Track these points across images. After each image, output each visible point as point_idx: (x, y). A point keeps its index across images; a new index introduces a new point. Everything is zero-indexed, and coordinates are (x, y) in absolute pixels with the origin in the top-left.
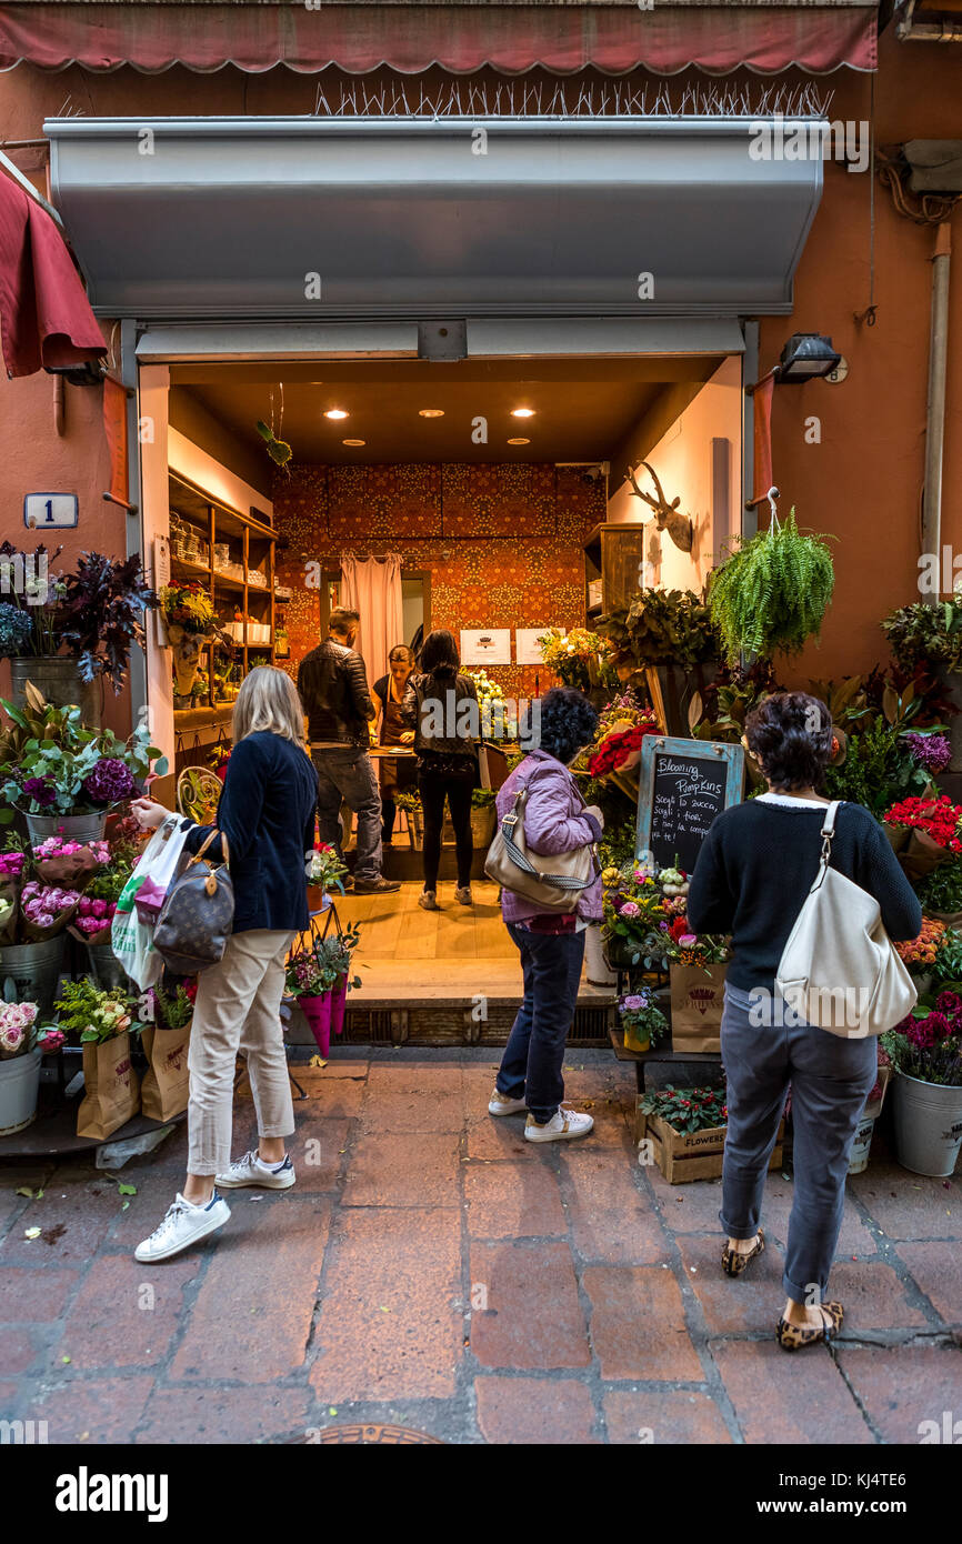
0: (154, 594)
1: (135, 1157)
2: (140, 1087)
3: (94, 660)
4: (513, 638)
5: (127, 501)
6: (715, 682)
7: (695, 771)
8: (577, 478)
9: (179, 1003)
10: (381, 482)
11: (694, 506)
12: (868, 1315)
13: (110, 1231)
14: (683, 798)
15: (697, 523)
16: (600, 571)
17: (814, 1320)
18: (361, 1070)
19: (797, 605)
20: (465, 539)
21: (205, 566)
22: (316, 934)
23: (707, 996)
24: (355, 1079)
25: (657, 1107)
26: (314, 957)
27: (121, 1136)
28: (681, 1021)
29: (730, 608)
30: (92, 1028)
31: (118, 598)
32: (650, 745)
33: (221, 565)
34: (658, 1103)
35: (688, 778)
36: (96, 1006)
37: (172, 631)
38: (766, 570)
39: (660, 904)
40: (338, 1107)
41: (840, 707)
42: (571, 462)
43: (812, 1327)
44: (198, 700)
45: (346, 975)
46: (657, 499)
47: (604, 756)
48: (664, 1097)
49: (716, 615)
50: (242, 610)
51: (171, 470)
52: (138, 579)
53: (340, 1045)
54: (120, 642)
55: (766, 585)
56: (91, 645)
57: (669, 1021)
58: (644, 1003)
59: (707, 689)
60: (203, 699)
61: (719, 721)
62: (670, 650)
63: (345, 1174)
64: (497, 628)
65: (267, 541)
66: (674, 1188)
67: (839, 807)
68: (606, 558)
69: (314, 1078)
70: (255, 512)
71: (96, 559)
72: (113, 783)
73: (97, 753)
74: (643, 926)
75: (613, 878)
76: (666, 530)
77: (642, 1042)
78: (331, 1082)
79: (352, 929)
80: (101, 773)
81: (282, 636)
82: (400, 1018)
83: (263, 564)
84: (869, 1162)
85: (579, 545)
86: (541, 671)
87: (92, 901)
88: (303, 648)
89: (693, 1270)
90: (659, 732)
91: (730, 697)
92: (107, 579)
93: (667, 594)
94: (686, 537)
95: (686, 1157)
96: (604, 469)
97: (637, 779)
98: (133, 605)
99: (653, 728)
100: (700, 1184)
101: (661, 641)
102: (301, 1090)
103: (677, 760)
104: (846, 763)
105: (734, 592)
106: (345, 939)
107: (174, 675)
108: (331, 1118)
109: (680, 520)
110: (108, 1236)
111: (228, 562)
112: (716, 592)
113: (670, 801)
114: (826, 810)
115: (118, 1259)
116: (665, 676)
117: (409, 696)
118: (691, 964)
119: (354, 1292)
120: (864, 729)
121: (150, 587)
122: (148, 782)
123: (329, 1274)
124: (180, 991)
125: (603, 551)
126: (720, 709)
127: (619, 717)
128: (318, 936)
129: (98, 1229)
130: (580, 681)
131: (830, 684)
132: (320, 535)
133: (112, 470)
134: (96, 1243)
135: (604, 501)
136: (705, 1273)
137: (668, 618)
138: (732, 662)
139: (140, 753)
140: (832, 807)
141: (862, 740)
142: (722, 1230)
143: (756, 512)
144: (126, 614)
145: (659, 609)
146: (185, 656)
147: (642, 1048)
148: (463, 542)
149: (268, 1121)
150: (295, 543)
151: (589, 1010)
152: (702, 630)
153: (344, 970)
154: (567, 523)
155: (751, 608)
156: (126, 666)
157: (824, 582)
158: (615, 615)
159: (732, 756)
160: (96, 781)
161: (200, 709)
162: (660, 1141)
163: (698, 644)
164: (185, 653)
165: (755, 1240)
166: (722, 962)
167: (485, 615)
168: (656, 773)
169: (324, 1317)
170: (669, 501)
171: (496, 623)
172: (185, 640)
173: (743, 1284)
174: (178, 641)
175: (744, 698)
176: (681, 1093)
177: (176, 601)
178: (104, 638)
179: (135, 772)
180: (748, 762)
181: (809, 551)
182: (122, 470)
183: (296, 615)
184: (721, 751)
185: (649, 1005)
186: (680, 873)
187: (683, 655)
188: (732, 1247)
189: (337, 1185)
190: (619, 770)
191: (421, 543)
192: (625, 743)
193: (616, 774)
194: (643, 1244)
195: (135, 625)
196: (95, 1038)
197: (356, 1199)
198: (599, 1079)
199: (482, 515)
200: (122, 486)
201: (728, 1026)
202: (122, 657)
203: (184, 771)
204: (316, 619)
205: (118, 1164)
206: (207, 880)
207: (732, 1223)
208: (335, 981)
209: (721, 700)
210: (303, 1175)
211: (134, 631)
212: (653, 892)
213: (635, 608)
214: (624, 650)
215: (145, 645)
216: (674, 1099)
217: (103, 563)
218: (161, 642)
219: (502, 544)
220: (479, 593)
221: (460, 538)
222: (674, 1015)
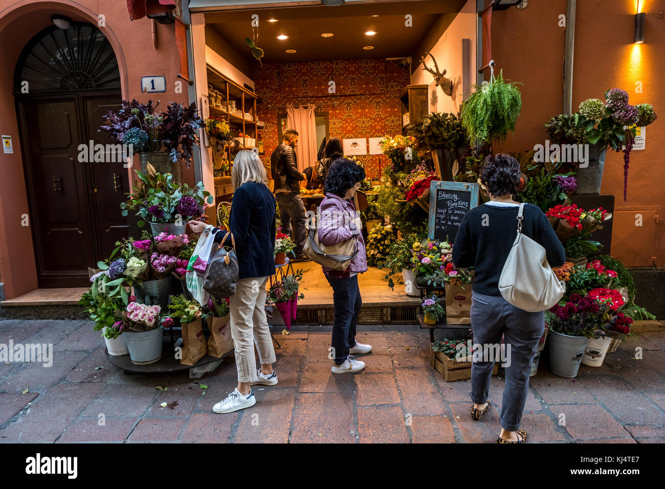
0: (203, 121)
1: (206, 373)
2: (207, 342)
3: (177, 152)
4: (368, 142)
5: (188, 78)
6: (465, 155)
7: (455, 196)
8: (396, 65)
9: (223, 305)
10: (304, 70)
11: (453, 74)
12: (538, 436)
13: (197, 403)
14: (450, 209)
15: (455, 82)
16: (408, 109)
17: (514, 437)
18: (305, 336)
19: (503, 116)
20: (344, 96)
21: (225, 110)
22: (283, 275)
23: (463, 298)
24: (302, 339)
25: (440, 348)
26: (282, 285)
27: (200, 364)
28: (451, 310)
29: (472, 119)
30: (185, 316)
31: (187, 123)
32: (434, 186)
33: (232, 111)
34: (440, 346)
35: (452, 200)
36: (186, 307)
37: (212, 139)
38: (489, 100)
39: (440, 258)
40: (295, 351)
41: (524, 165)
42: (394, 57)
43: (513, 441)
44: (224, 173)
45: (297, 293)
46: (435, 71)
47: (413, 191)
48: (443, 343)
49: (465, 122)
50: (242, 132)
51: (207, 65)
52: (195, 114)
53: (295, 325)
54: (189, 144)
55: (489, 107)
56: (175, 146)
57: (445, 310)
58: (434, 302)
59: (461, 159)
60: (226, 172)
61: (467, 173)
62: (443, 141)
63: (300, 380)
64: (360, 138)
65: (253, 99)
66: (448, 384)
67: (525, 206)
68: (411, 102)
69: (284, 339)
70: (246, 86)
71: (175, 105)
72: (188, 207)
73: (181, 194)
74: (432, 268)
75: (418, 247)
76: (440, 86)
77: (433, 320)
78: (292, 341)
79: (299, 273)
80: (183, 203)
81: (261, 144)
82: (322, 313)
83: (251, 110)
84: (537, 372)
85: (398, 97)
86: (381, 158)
87: (182, 261)
88: (271, 150)
89: (458, 417)
90: (439, 179)
91: (472, 161)
92: (181, 115)
93: (441, 115)
94: (449, 89)
95: (454, 370)
96: (409, 60)
97: (428, 201)
98: (193, 126)
99: (436, 178)
100: (460, 381)
101: (439, 137)
102: (279, 345)
103: (447, 192)
104: (527, 191)
105: (473, 111)
106: (296, 277)
107: (213, 160)
108: (292, 356)
109: (446, 81)
110: (197, 406)
111: (235, 109)
112: (465, 112)
113: (444, 211)
114: (518, 207)
115: (202, 415)
116: (440, 154)
117: (320, 168)
118: (455, 284)
119: (306, 428)
120: (535, 175)
121: (201, 118)
122: (204, 207)
123: (295, 420)
124: (223, 300)
125: (409, 98)
126: (467, 168)
127: (419, 175)
128: (284, 276)
129: (192, 403)
130: (400, 160)
131: (519, 154)
132: (277, 97)
133: (181, 64)
134: (191, 409)
135: (409, 75)
136: (463, 418)
137: (442, 126)
138: (473, 145)
139: (200, 194)
140: (521, 206)
141: (535, 180)
142: (471, 400)
143: (483, 74)
144: (191, 131)
145: (437, 122)
146: (218, 151)
147: (433, 322)
148: (343, 98)
149: (264, 357)
150: (265, 100)
151: (407, 308)
152: (458, 131)
153: (296, 291)
154: (392, 87)
155: (482, 118)
156: (191, 155)
157: (517, 105)
158: (417, 125)
159: (473, 189)
160: (181, 207)
161: (225, 177)
162: (442, 363)
163: (456, 138)
164: (218, 149)
165: (486, 405)
166: (469, 283)
167: (354, 132)
168: (437, 198)
169: (293, 438)
170: (441, 72)
171: (359, 136)
172: (217, 143)
173: (481, 423)
174: (214, 144)
175: (478, 162)
176: (451, 342)
177: (212, 125)
178: (181, 143)
179: (198, 202)
180: (481, 192)
181: (509, 90)
182: (185, 64)
183: (267, 135)
184: (468, 187)
185: (436, 303)
186: (449, 244)
187: (449, 144)
188: (475, 407)
189: (296, 384)
190: (420, 197)
191: (324, 99)
192: (422, 185)
193: (418, 200)
194: (435, 407)
195: (195, 136)
196: (187, 321)
197: (305, 389)
198: (413, 338)
199: (352, 85)
200: (186, 71)
201: (474, 311)
202: (190, 151)
203: (220, 204)
204: (276, 136)
205: (199, 376)
206: (225, 257)
207: (476, 398)
208: (292, 295)
209: (468, 163)
210: (282, 380)
211: (195, 138)
212: (437, 253)
213: (426, 122)
214: (421, 142)
215: (200, 145)
216: (448, 344)
217: (179, 106)
218: (207, 144)
219: (361, 98)
220: (352, 121)
221: (342, 96)
222: (447, 308)
